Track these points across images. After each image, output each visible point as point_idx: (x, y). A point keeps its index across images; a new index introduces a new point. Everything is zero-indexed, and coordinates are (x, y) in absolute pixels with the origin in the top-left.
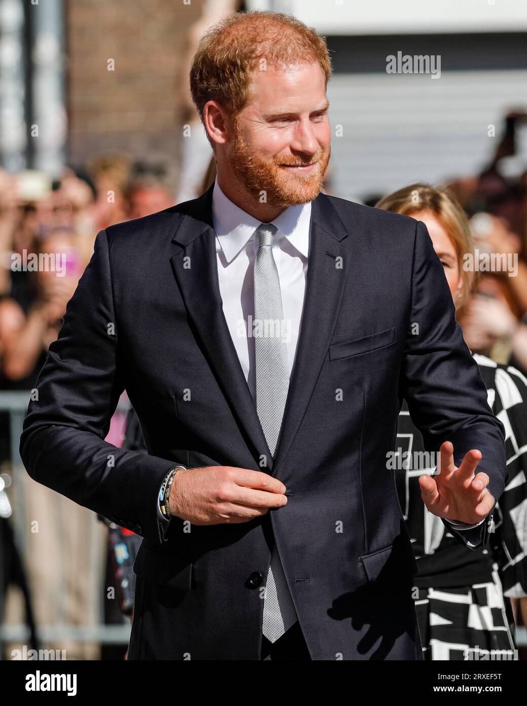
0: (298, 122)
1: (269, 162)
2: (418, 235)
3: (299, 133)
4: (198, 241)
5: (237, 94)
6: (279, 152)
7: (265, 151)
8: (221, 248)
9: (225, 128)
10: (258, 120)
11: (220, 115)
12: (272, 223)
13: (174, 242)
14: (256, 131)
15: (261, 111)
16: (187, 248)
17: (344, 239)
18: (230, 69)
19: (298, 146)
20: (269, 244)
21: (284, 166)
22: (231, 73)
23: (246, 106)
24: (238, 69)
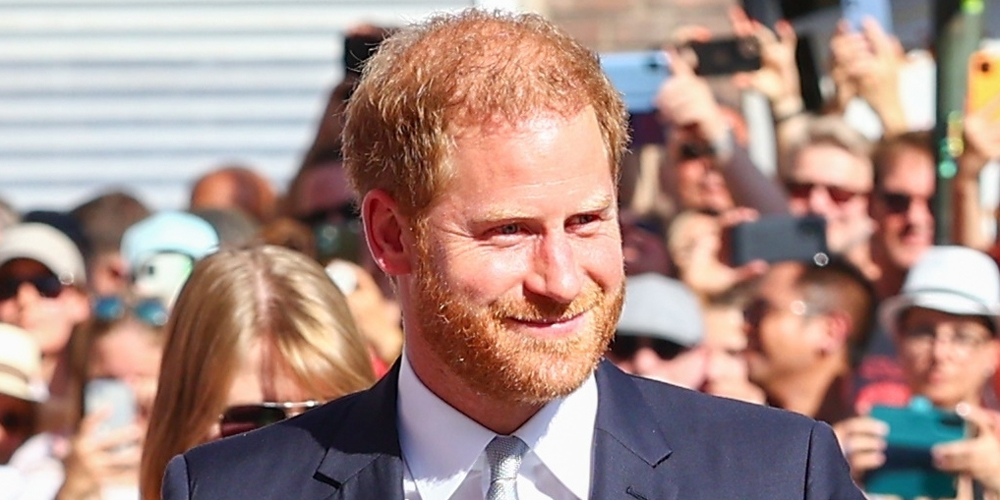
0: (541, 237)
1: (483, 313)
2: (814, 448)
3: (542, 258)
4: (369, 474)
5: (417, 179)
6: (502, 294)
7: (472, 293)
8: (417, 489)
9: (403, 243)
10: (458, 230)
11: (393, 217)
12: (515, 434)
13: (319, 476)
14: (454, 252)
15: (464, 213)
16: (346, 487)
17: (663, 460)
18: (404, 127)
19: (538, 284)
20: (511, 475)
21: (510, 321)
22: (407, 135)
23: (438, 204)
24: (419, 126)
